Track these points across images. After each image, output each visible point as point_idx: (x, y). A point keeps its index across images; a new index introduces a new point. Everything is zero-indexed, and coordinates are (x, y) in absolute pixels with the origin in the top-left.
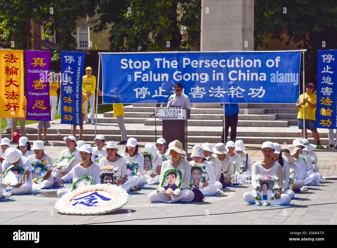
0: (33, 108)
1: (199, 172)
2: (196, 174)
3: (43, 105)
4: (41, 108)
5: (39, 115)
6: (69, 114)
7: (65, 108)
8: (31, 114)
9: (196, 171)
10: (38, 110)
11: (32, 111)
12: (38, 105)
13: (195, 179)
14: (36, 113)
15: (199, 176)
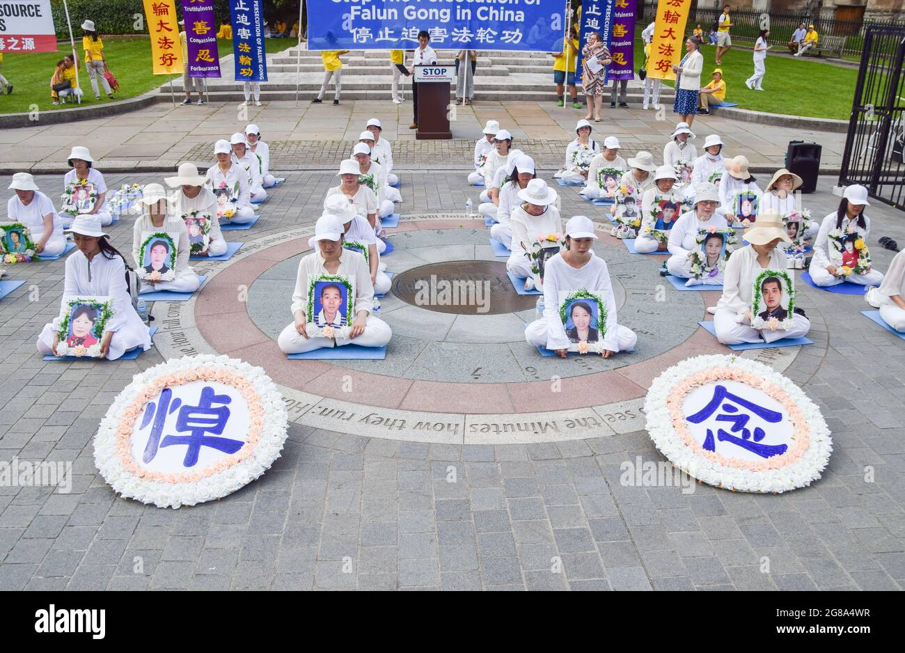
0: (197, 60)
1: (720, 242)
2: (714, 246)
3: (209, 56)
4: (207, 60)
5: (205, 69)
6: (247, 67)
7: (242, 59)
8: (195, 69)
9: (714, 241)
10: (203, 63)
11: (196, 65)
12: (202, 56)
13: (710, 255)
14: (201, 67)
15: (718, 250)
